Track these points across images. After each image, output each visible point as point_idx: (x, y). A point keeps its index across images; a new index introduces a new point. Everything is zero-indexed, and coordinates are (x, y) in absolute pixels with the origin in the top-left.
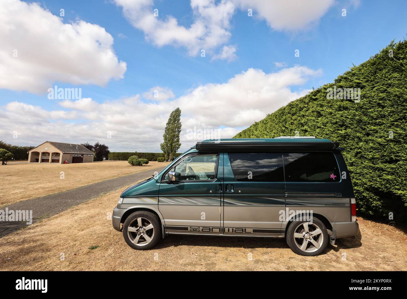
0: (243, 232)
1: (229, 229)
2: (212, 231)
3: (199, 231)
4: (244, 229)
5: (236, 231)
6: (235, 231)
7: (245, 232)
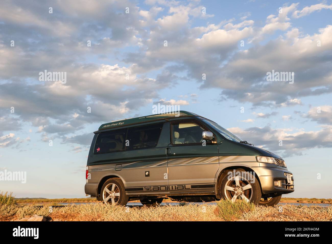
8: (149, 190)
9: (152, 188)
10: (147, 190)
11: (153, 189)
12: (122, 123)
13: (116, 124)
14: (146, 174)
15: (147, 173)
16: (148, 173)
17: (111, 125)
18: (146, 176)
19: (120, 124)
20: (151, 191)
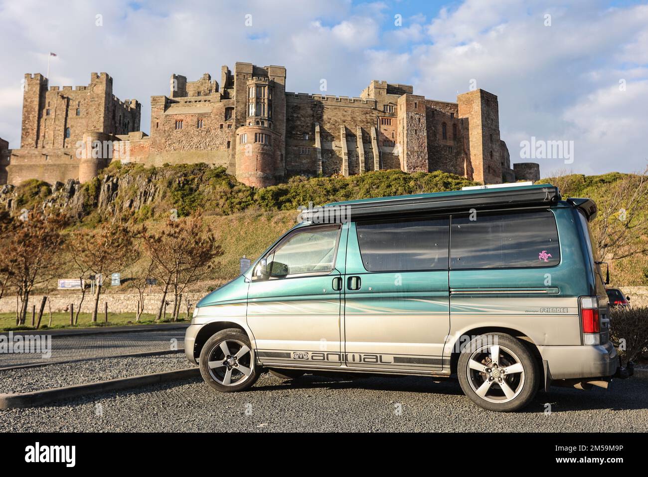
0: (377, 361)
1: (354, 356)
2: (328, 359)
3: (308, 359)
4: (378, 355)
5: (366, 360)
6: (364, 358)
7: (381, 361)
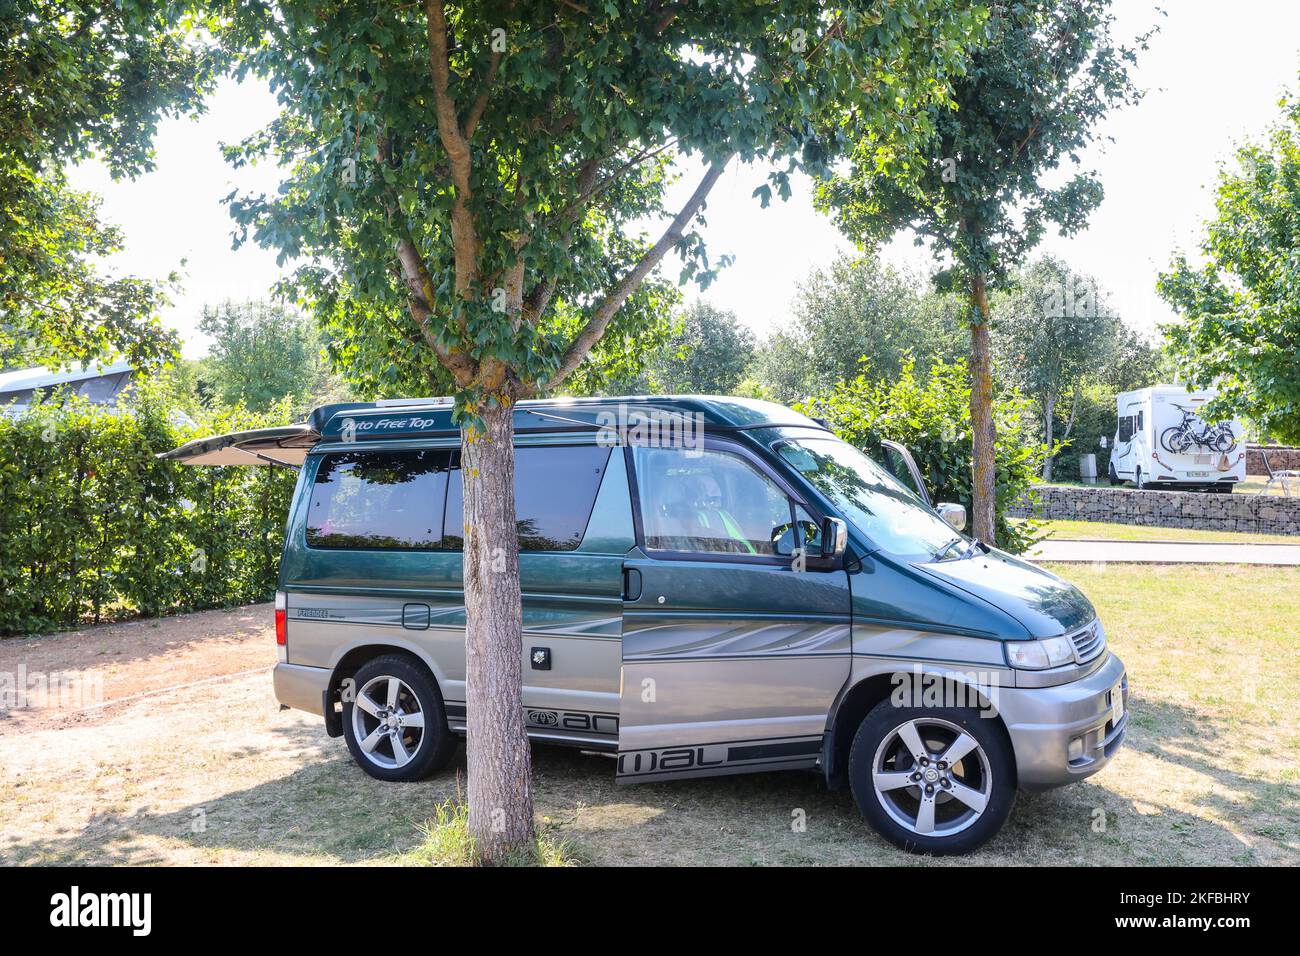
8: (546, 722)
9: (561, 717)
10: (540, 721)
11: (565, 721)
12: (424, 424)
13: (400, 424)
14: (536, 659)
15: (539, 657)
16: (542, 654)
17: (375, 424)
18: (535, 665)
19: (414, 422)
20: (555, 729)
